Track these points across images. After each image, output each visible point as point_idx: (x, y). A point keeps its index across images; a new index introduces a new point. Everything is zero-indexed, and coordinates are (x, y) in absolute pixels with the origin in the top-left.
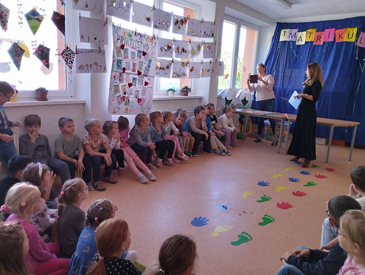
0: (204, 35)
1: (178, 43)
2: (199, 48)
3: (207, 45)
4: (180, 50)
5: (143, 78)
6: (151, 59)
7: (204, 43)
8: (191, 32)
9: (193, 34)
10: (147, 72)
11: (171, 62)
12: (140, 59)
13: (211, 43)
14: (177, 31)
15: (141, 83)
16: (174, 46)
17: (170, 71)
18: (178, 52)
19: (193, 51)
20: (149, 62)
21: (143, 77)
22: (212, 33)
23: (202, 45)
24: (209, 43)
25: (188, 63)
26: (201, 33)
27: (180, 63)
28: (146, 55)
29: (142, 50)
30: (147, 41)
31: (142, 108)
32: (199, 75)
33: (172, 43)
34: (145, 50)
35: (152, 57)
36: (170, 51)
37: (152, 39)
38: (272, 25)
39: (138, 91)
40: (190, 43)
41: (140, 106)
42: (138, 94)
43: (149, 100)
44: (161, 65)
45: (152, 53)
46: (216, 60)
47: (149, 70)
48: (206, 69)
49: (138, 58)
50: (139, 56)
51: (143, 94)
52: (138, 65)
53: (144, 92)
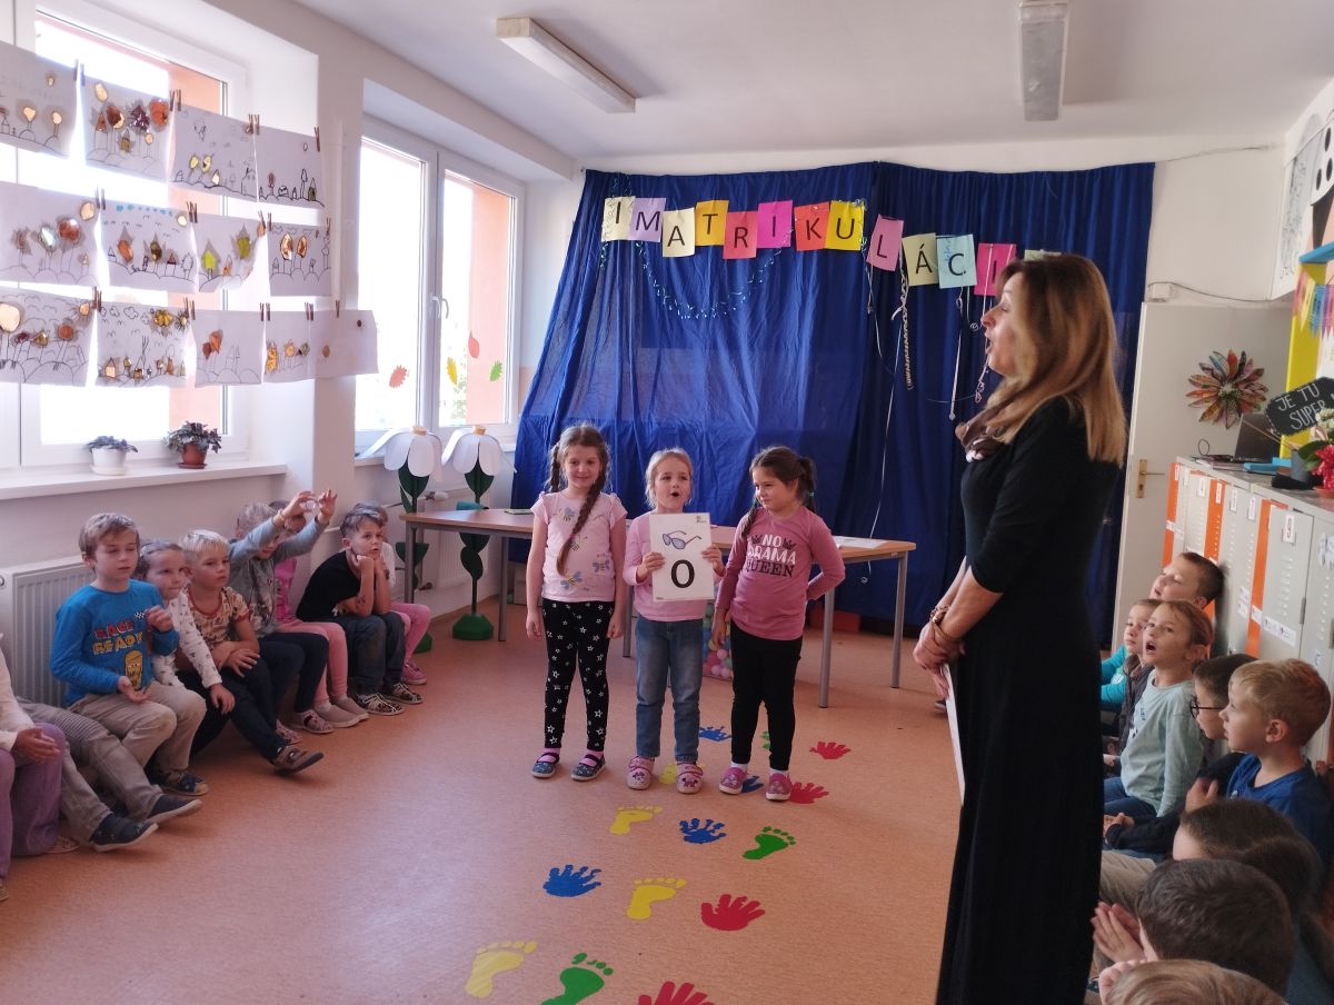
0: (267, 191)
1: (123, 216)
2: (244, 247)
3: (288, 237)
4: (138, 250)
7: (267, 226)
8: (197, 173)
9: (205, 179)
11: (84, 309)
13: (306, 229)
14: (114, 159)
16: (98, 231)
17: (81, 352)
18: (128, 259)
19: (214, 260)
22: (307, 185)
23: (259, 234)
24: (292, 228)
25: (187, 314)
26: (251, 178)
27: (143, 311)
32: (254, 371)
33: (88, 214)
36: (75, 251)
38: (570, 179)
40: (194, 219)
44: (23, 319)
46: (338, 307)
48: (291, 344)
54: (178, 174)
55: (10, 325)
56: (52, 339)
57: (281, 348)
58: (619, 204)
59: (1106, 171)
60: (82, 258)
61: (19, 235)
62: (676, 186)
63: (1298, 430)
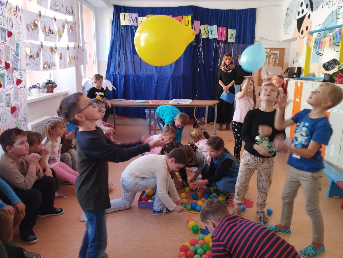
0: (66, 11)
1: (44, 19)
2: (63, 26)
3: (70, 25)
5: (12, 74)
6: (18, 43)
7: (67, 22)
8: (54, 6)
9: (56, 8)
10: (16, 63)
11: (40, 47)
12: (5, 42)
15: (11, 81)
16: (40, 24)
17: (40, 61)
18: (46, 32)
19: (60, 32)
20: (17, 47)
21: (12, 72)
22: (72, 10)
23: (65, 24)
24: (70, 22)
25: (56, 48)
26: (63, 7)
27: (49, 48)
28: (12, 36)
29: (6, 27)
30: (10, 14)
31: (17, 120)
32: (67, 65)
33: (38, 19)
34: (9, 28)
35: (19, 39)
36: (37, 30)
37: (16, 11)
38: (109, 7)
39: (8, 95)
40: (55, 20)
41: (15, 118)
42: (10, 99)
43: (25, 107)
44: (31, 51)
45: (18, 33)
46: (78, 45)
47: (18, 59)
48: (72, 56)
49: (3, 42)
50: (4, 37)
51: (16, 98)
52: (3, 53)
53: (17, 94)
54: (51, 6)
55: (29, 53)
56: (36, 57)
57: (71, 58)
58: (125, 15)
59: (246, 10)
60: (38, 33)
61: (27, 26)
62: (140, 10)
63: (330, 70)
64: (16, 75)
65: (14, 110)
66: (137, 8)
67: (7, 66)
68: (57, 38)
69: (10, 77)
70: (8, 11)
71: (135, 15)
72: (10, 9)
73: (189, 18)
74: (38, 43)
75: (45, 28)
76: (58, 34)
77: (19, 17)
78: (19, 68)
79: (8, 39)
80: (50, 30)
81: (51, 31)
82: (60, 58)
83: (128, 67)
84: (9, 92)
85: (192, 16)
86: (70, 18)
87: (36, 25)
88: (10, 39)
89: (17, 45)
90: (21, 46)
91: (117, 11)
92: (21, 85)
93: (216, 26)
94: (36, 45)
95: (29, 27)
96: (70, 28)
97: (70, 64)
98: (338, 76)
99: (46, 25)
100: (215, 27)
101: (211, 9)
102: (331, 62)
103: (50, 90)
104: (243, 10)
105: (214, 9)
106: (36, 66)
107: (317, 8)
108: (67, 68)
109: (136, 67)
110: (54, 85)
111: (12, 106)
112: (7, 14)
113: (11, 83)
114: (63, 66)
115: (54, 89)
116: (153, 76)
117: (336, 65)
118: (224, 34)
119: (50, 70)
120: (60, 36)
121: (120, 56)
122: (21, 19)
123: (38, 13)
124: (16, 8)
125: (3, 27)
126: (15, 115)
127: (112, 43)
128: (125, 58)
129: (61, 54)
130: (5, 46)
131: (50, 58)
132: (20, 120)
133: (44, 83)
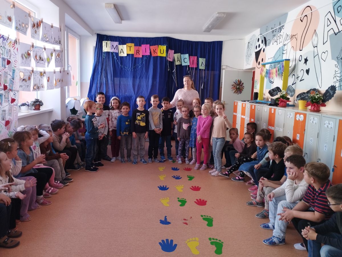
0: (54, 42)
1: (36, 49)
2: (52, 55)
6: (14, 69)
7: (54, 50)
9: (46, 40)
11: (31, 72)
12: (5, 69)
14: (34, 36)
15: (7, 100)
16: (32, 53)
17: (31, 83)
18: (37, 60)
19: (49, 59)
21: (9, 93)
22: (59, 40)
24: (58, 51)
25: (45, 73)
26: (52, 39)
27: (39, 72)
28: (10, 64)
29: (6, 57)
30: (9, 46)
31: (9, 132)
32: (53, 86)
33: (31, 49)
34: (8, 58)
35: (15, 66)
36: (30, 59)
37: (14, 44)
38: (93, 36)
39: (4, 111)
40: (45, 50)
41: (7, 130)
42: (5, 114)
43: (16, 121)
44: (24, 75)
45: (15, 62)
46: (64, 69)
47: (13, 82)
48: (58, 79)
49: (3, 68)
50: (4, 65)
51: (10, 114)
52: (3, 77)
53: (10, 111)
54: (42, 38)
55: (22, 77)
56: (28, 80)
57: (57, 80)
58: (107, 43)
59: (213, 42)
60: (30, 60)
61: (22, 55)
62: (121, 39)
63: (274, 96)
64: (11, 95)
65: (7, 123)
66: (119, 37)
67: (5, 88)
68: (46, 64)
69: (7, 96)
70: (8, 44)
71: (116, 43)
72: (10, 42)
73: (164, 47)
74: (30, 69)
75: (36, 56)
76: (47, 61)
77: (16, 49)
78: (14, 89)
79: (7, 66)
80: (40, 58)
81: (42, 59)
82: (48, 81)
83: (109, 88)
84: (5, 109)
85: (167, 45)
86: (57, 47)
87: (29, 55)
88: (8, 66)
89: (14, 71)
90: (17, 71)
91: (99, 39)
92: (15, 103)
93: (188, 54)
94: (28, 70)
95: (23, 56)
96: (58, 56)
97: (56, 86)
98: (279, 101)
99: (37, 54)
100: (187, 56)
101: (184, 41)
102: (275, 89)
103: (37, 107)
104: (211, 42)
105: (186, 41)
106: (27, 87)
107: (269, 44)
108: (53, 89)
109: (115, 88)
110: (41, 104)
111: (7, 120)
112: (7, 47)
113: (7, 101)
114: (50, 87)
115: (41, 106)
116: (131, 97)
117: (279, 92)
118: (195, 61)
119: (38, 90)
120: (49, 63)
121: (101, 79)
122: (17, 50)
123: (31, 44)
124: (14, 42)
125: (4, 57)
126: (8, 128)
127: (95, 67)
128: (106, 81)
129: (49, 78)
130: (4, 71)
131: (39, 81)
132: (11, 132)
133: (32, 102)
